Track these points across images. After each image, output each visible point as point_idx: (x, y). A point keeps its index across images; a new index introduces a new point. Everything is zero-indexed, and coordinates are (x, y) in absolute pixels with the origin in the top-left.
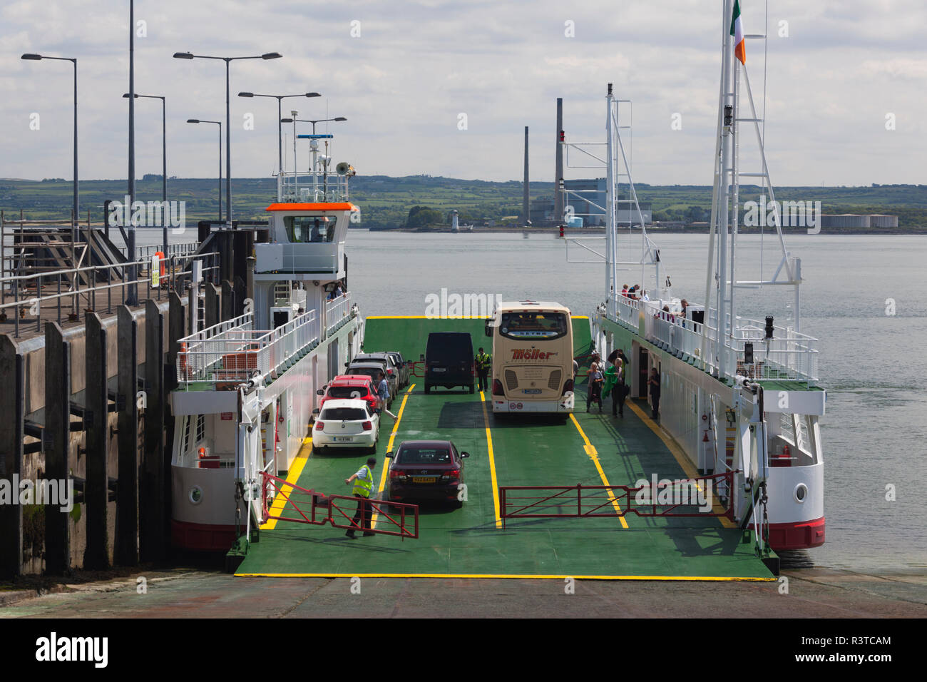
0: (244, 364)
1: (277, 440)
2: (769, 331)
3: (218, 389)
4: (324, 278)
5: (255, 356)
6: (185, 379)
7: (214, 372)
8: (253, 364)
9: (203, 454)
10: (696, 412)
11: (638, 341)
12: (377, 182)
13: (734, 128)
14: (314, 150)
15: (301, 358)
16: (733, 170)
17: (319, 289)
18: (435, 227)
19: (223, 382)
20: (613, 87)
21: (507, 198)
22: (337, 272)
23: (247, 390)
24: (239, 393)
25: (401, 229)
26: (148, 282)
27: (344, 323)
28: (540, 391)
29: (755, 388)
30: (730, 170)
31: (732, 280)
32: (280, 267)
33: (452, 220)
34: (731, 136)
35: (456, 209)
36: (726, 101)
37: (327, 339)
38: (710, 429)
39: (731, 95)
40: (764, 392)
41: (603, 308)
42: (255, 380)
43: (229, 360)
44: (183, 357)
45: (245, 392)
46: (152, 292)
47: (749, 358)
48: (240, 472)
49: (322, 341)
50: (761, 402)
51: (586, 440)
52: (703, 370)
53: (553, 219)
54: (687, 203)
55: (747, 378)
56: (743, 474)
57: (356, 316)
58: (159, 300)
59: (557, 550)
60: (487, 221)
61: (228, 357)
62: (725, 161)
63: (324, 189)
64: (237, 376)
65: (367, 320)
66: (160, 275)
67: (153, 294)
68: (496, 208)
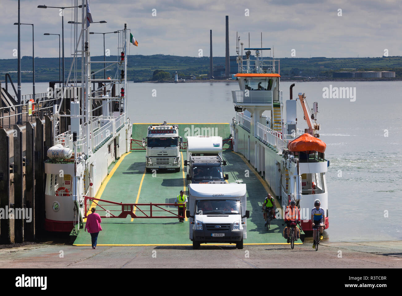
12: (137, 58)
18: (167, 80)
21: (202, 65)
25: (150, 82)
26: (27, 113)
33: (175, 76)
35: (176, 71)
46: (28, 118)
53: (225, 75)
54: (291, 67)
58: (32, 121)
66: (32, 110)
67: (29, 118)
68: (196, 70)
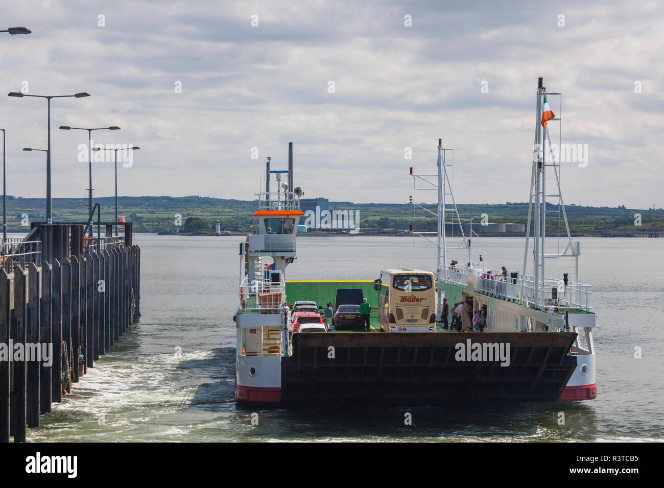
2: (566, 281)
3: (262, 314)
7: (260, 304)
10: (517, 329)
11: (466, 293)
12: (163, 200)
13: (543, 170)
16: (543, 193)
18: (204, 232)
24: (285, 314)
25: (180, 234)
28: (416, 321)
30: (541, 193)
31: (542, 254)
32: (263, 248)
33: (215, 227)
34: (541, 174)
35: (218, 219)
40: (568, 312)
47: (554, 296)
52: (522, 305)
54: (379, 216)
55: (556, 307)
60: (240, 228)
62: (538, 188)
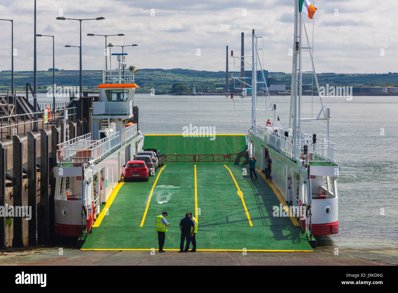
0: (86, 155)
1: (101, 189)
2: (314, 140)
3: (74, 166)
4: (123, 118)
5: (90, 151)
6: (60, 162)
7: (73, 159)
8: (90, 155)
9: (68, 194)
10: (285, 176)
11: (264, 145)
13: (300, 51)
14: (119, 60)
15: (112, 153)
17: (121, 123)
18: (185, 93)
19: (77, 163)
20: (255, 31)
21: (218, 79)
22: (129, 115)
23: (86, 166)
24: (83, 168)
25: (169, 94)
26: (43, 121)
27: (134, 138)
29: (306, 165)
30: (298, 70)
31: (299, 118)
32: (104, 113)
33: (192, 90)
34: (298, 55)
36: (297, 39)
37: (125, 144)
38: (291, 183)
39: (299, 37)
40: (310, 166)
41: (251, 131)
42: (90, 162)
43: (79, 153)
44: (59, 152)
45: (85, 167)
47: (305, 152)
48: (83, 202)
49: (123, 145)
50: (309, 171)
51: (239, 189)
52: (288, 158)
55: (304, 161)
56: (302, 203)
57: (140, 134)
58: (47, 129)
59: (220, 237)
60: (209, 90)
61: (79, 152)
62: (296, 66)
63: (123, 77)
64: (83, 161)
65: (145, 136)
66: (48, 118)
67: (45, 126)
68: (213, 84)
